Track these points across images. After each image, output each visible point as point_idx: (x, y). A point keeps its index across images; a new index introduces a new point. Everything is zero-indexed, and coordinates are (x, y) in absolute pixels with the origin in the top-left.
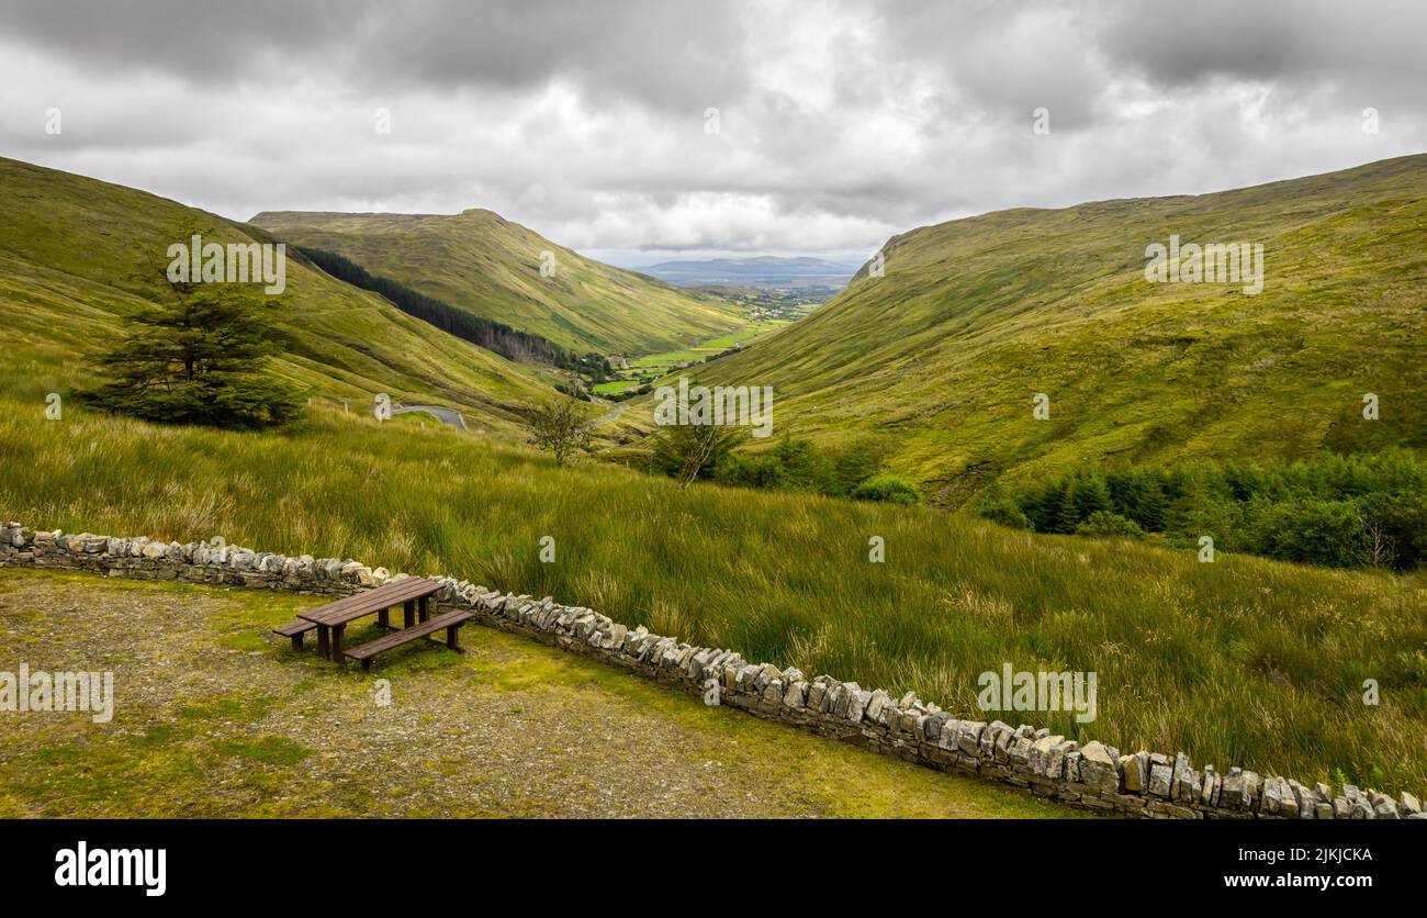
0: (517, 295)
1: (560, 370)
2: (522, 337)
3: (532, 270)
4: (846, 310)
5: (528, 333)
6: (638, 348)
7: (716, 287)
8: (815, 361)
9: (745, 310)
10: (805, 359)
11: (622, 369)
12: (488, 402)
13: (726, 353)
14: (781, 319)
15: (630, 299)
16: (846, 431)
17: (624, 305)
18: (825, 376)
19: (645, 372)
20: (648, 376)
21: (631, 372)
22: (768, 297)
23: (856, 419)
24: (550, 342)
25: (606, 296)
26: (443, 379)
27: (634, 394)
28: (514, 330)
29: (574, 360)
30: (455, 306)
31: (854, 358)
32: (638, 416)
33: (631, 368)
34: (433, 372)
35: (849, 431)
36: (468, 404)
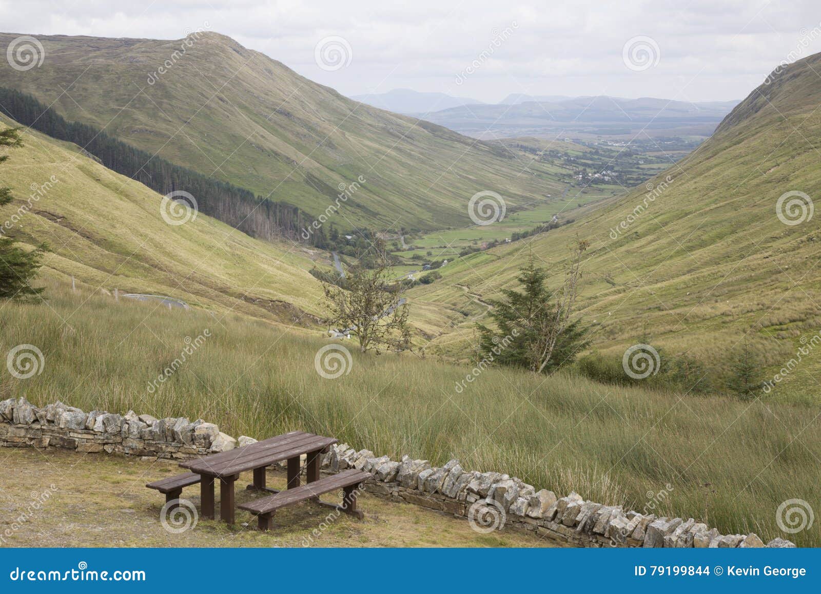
0: (261, 149)
1: (316, 251)
2: (267, 206)
3: (282, 117)
4: (708, 170)
5: (274, 200)
6: (421, 221)
7: (525, 140)
8: (664, 241)
9: (564, 171)
10: (650, 238)
11: (399, 250)
12: (224, 291)
13: (540, 230)
14: (615, 183)
15: (410, 155)
16: (713, 334)
17: (402, 164)
18: (678, 261)
19: (429, 254)
20: (434, 260)
21: (411, 254)
22: (597, 153)
23: (727, 319)
24: (303, 213)
25: (378, 151)
26: (165, 260)
27: (416, 283)
28: (256, 196)
29: (334, 237)
30: (177, 163)
31: (721, 237)
32: (422, 312)
33: (411, 249)
34: (151, 252)
35: (717, 334)
36: (197, 293)
